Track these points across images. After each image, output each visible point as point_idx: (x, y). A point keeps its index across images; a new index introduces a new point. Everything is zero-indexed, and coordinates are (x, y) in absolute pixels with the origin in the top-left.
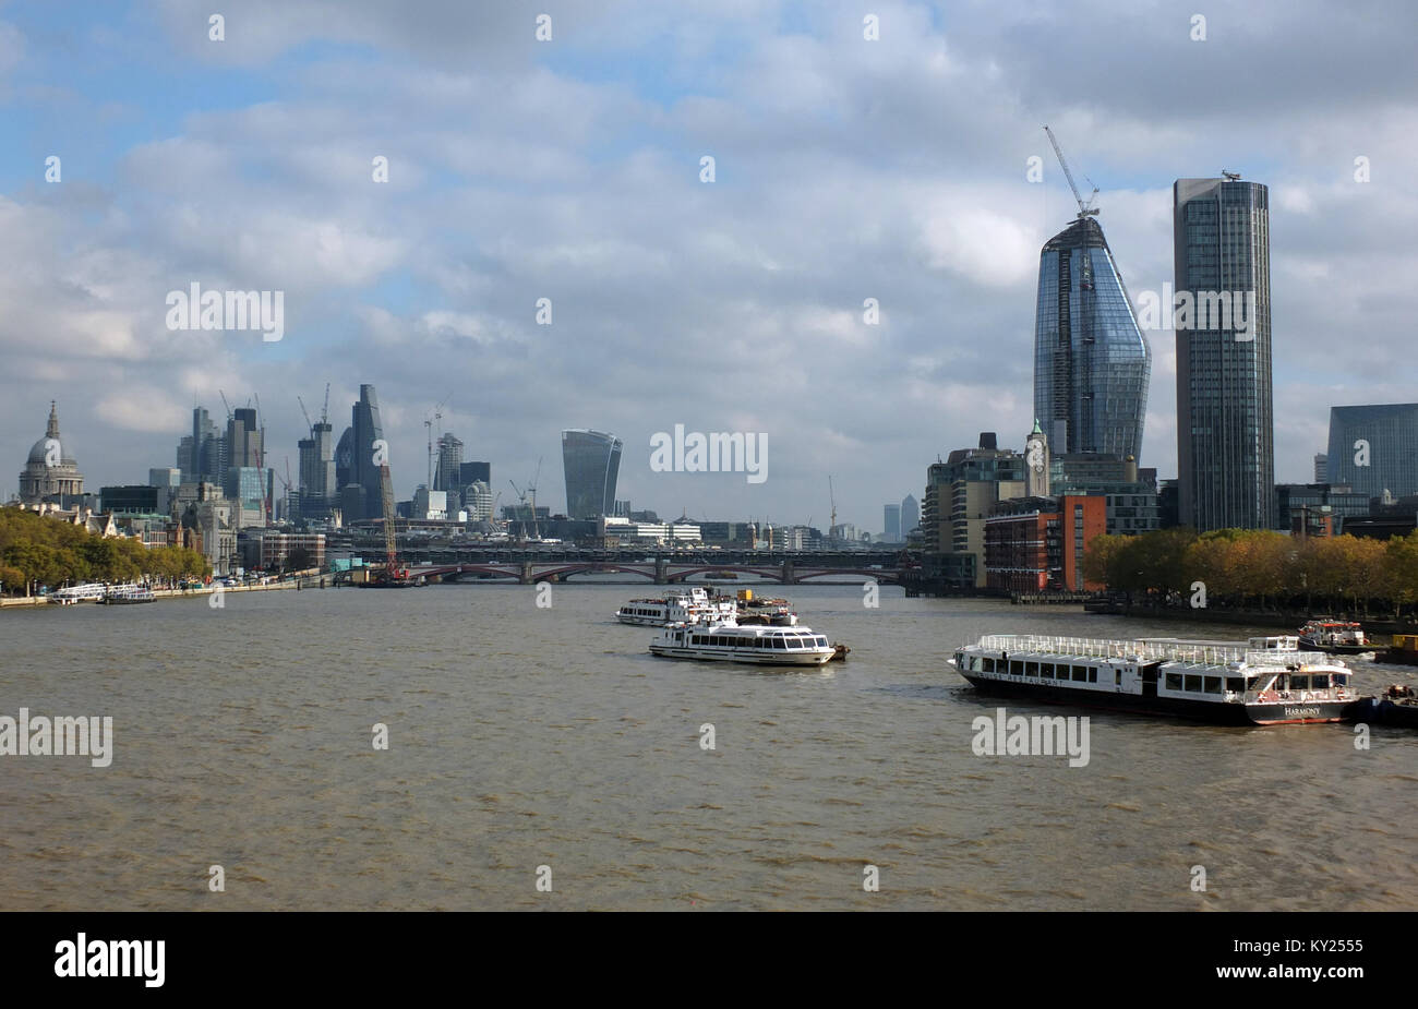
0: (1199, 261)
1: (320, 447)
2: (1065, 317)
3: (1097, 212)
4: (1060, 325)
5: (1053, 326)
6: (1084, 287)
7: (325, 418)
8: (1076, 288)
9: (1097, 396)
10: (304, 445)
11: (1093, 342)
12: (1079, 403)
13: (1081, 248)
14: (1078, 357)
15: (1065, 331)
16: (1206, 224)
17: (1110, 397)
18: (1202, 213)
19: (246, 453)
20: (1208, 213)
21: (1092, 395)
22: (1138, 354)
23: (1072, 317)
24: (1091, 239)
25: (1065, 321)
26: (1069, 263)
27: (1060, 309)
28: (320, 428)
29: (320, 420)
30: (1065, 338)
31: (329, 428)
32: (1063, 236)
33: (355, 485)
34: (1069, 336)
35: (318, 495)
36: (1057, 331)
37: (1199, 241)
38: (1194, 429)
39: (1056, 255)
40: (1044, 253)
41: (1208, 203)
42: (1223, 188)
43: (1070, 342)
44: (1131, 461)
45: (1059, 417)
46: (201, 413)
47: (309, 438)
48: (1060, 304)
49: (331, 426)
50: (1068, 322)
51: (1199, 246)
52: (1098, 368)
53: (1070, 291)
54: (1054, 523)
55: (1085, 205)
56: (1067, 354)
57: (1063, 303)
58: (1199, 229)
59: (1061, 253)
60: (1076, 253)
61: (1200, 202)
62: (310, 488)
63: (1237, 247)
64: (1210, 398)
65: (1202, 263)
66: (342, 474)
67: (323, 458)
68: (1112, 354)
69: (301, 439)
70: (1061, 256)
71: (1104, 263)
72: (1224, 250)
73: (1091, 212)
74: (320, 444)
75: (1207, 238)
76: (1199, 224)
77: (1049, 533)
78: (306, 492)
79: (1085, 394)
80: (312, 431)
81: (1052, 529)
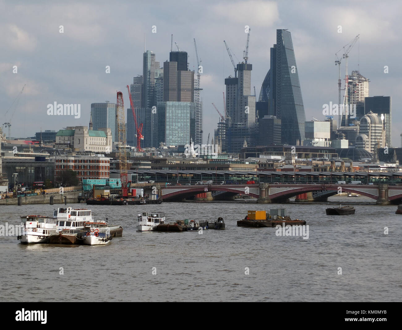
1: (242, 84)
7: (246, 59)
10: (229, 82)
19: (179, 90)
28: (242, 68)
29: (242, 61)
31: (250, 67)
33: (271, 117)
35: (240, 125)
46: (149, 56)
47: (233, 76)
49: (251, 65)
62: (234, 120)
66: (261, 107)
67: (245, 94)
69: (227, 77)
74: (242, 82)
78: (230, 123)
80: (236, 70)
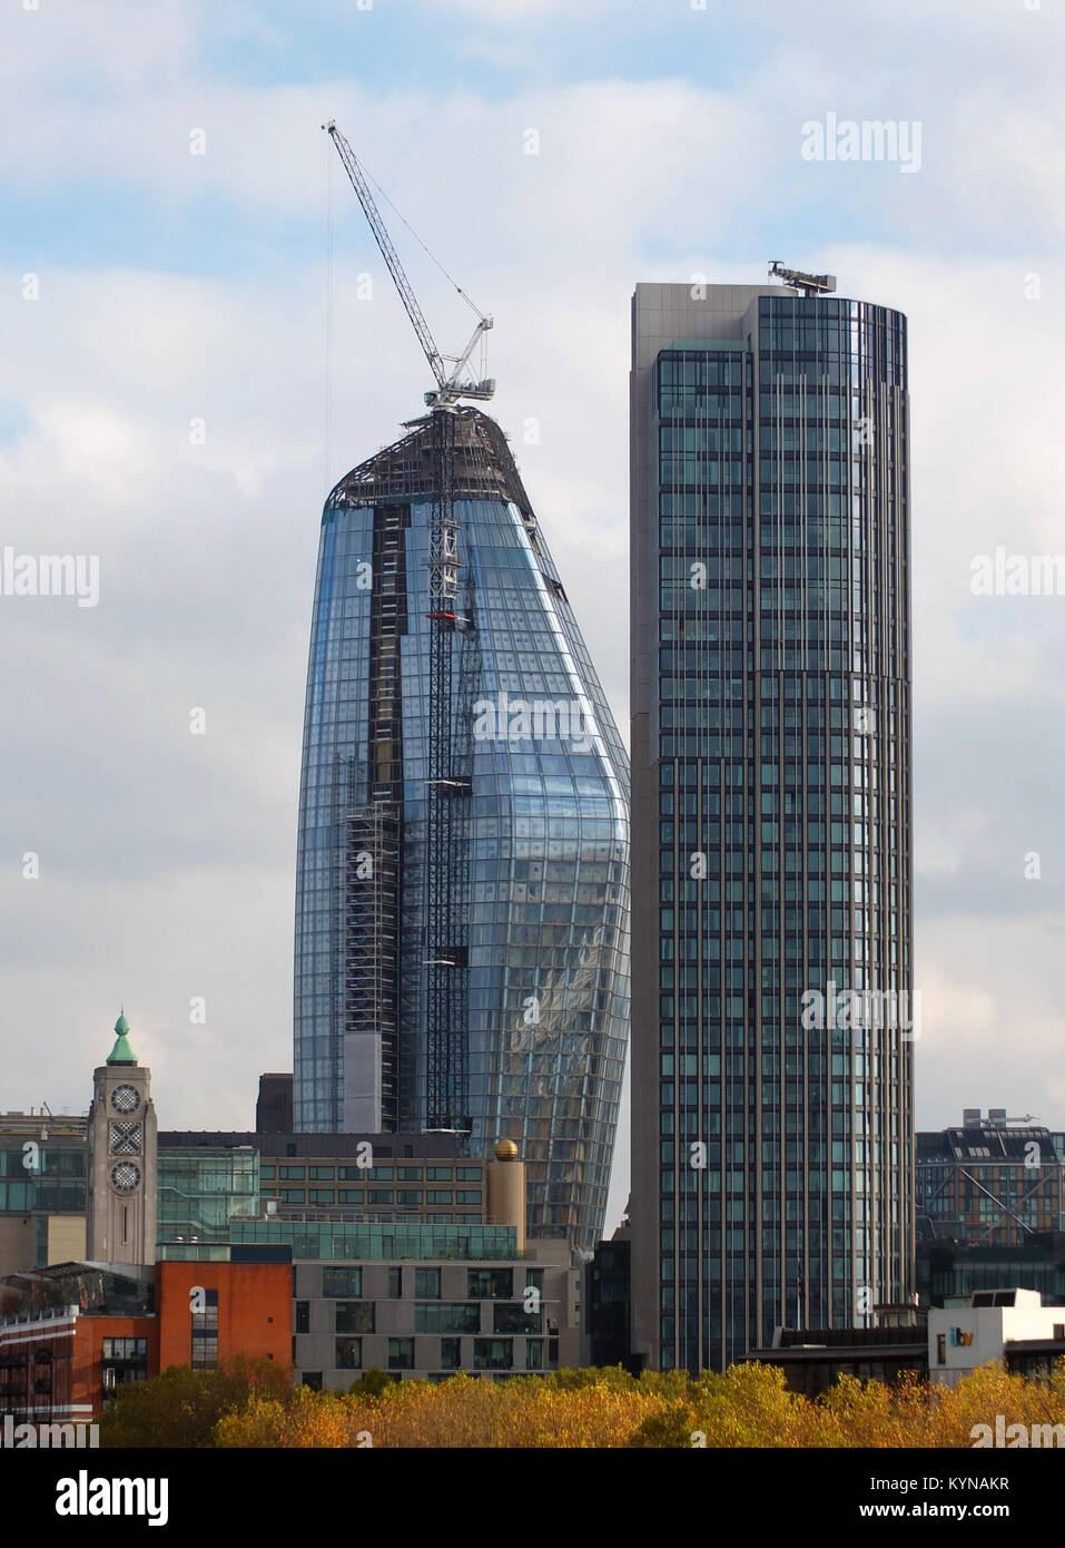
0: (691, 537)
2: (386, 712)
3: (484, 390)
4: (372, 734)
5: (353, 737)
6: (442, 621)
8: (420, 624)
9: (477, 958)
11: (468, 792)
12: (423, 983)
13: (435, 499)
14: (421, 836)
15: (385, 755)
16: (713, 424)
17: (515, 961)
18: (700, 390)
20: (720, 391)
21: (461, 955)
22: (601, 830)
23: (406, 712)
24: (469, 473)
25: (385, 727)
26: (402, 546)
27: (373, 687)
30: (385, 776)
32: (385, 463)
34: (398, 771)
36: (364, 756)
37: (692, 474)
38: (667, 1060)
39: (363, 520)
40: (331, 511)
41: (720, 357)
42: (763, 316)
43: (398, 792)
44: (508, 1158)
45: (359, 1022)
48: (374, 670)
50: (397, 730)
51: (691, 490)
52: (481, 873)
53: (405, 632)
54: (124, 1349)
55: (449, 370)
56: (388, 826)
57: (382, 671)
58: (693, 439)
59: (379, 514)
60: (421, 513)
61: (697, 357)
63: (804, 498)
64: (716, 964)
65: (702, 542)
68: (522, 827)
70: (378, 522)
71: (506, 549)
72: (766, 505)
73: (469, 391)
75: (714, 466)
76: (691, 423)
77: (109, 1380)
79: (440, 952)
81: (121, 1368)
